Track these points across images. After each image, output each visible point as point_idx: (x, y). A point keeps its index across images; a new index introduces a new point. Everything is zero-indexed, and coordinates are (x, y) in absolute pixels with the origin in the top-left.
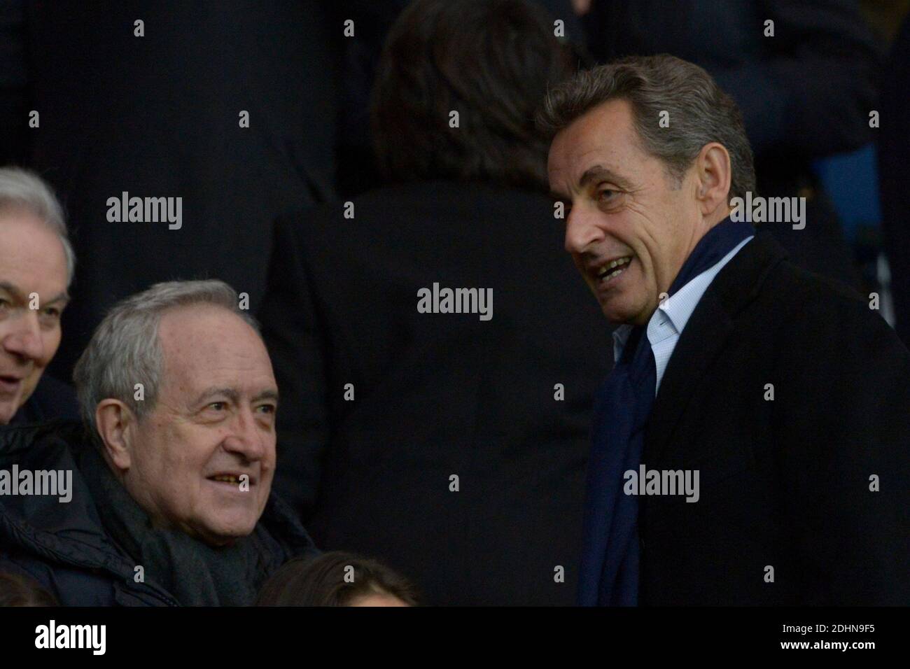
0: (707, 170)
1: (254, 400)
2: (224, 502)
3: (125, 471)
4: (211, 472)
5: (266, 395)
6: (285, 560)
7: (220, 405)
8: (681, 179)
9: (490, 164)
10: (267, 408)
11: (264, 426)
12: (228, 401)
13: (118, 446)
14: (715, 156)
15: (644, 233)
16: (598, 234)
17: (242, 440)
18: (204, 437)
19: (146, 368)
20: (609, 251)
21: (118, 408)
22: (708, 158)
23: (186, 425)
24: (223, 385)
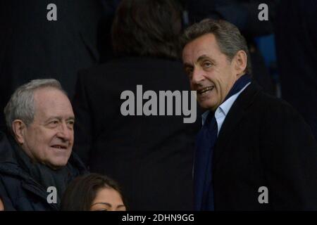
0: (239, 60)
1: (66, 120)
2: (57, 154)
3: (22, 144)
4: (52, 145)
5: (71, 118)
6: (77, 175)
7: (55, 122)
8: (231, 61)
9: (150, 50)
10: (71, 123)
11: (70, 129)
12: (58, 121)
13: (20, 136)
14: (241, 55)
15: (218, 79)
16: (203, 78)
17: (62, 133)
18: (49, 133)
19: (30, 109)
20: (207, 84)
21: (20, 123)
22: (239, 56)
23: (44, 129)
24: (56, 115)
